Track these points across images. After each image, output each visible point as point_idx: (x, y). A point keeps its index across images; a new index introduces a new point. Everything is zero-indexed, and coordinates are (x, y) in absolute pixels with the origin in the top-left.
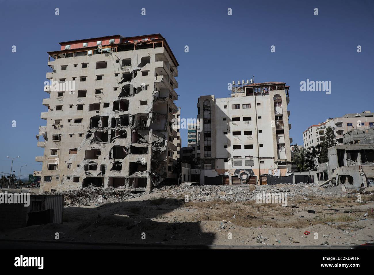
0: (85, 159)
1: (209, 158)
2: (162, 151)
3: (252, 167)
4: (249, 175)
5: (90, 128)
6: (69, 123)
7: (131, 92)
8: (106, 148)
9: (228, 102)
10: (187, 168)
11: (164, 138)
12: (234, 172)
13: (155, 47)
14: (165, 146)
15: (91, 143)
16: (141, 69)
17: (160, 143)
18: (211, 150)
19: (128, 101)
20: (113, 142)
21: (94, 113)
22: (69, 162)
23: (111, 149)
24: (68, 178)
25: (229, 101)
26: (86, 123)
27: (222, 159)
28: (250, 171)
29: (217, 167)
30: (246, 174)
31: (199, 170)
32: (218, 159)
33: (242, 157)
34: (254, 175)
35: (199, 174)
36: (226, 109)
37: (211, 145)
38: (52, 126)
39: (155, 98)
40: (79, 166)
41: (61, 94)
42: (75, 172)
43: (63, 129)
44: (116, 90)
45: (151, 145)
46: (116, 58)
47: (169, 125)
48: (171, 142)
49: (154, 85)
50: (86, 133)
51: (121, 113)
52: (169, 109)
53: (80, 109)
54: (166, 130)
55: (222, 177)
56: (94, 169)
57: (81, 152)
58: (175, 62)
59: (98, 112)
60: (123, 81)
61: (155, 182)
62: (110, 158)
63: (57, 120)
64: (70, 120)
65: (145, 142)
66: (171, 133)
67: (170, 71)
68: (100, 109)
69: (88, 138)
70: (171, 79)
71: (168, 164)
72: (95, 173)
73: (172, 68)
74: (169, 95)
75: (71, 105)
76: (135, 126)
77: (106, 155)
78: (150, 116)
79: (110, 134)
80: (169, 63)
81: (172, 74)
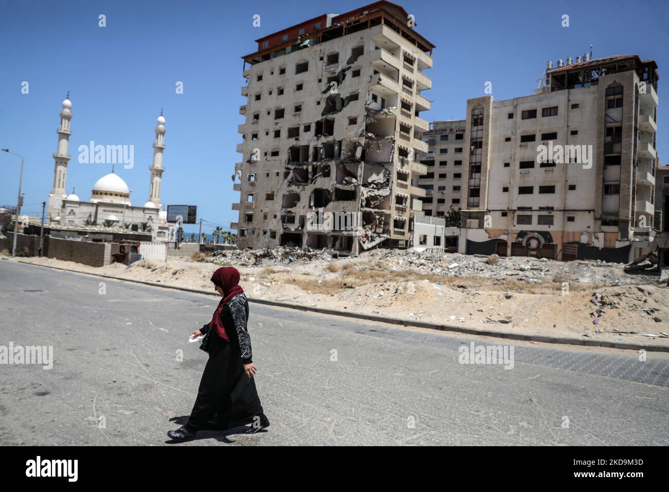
0: (283, 207)
1: (476, 209)
3: (549, 227)
4: (543, 242)
5: (288, 163)
6: (266, 157)
7: (338, 105)
8: (306, 192)
9: (516, 107)
11: (389, 175)
12: (516, 235)
13: (372, 25)
14: (388, 189)
15: (289, 185)
16: (350, 67)
17: (381, 184)
18: (479, 196)
19: (334, 119)
20: (314, 183)
21: (292, 142)
22: (266, 210)
23: (312, 193)
24: (265, 233)
25: (517, 104)
26: (284, 156)
27: (497, 212)
28: (545, 234)
30: (537, 239)
31: (459, 229)
32: (492, 211)
33: (533, 209)
34: (552, 242)
35: (458, 236)
36: (511, 120)
37: (480, 186)
38: (247, 162)
39: (371, 111)
40: (275, 217)
41: (257, 117)
42: (271, 225)
43: (258, 165)
44: (319, 104)
45: (360, 187)
46: (320, 54)
47: (398, 154)
48: (402, 182)
49: (368, 91)
50: (284, 171)
51: (325, 139)
52: (398, 127)
53: (277, 136)
54: (392, 162)
55: (496, 243)
56: (292, 222)
57: (278, 198)
58: (424, 44)
59: (297, 140)
60: (328, 89)
61: (366, 244)
62: (310, 206)
63: (253, 154)
64: (267, 152)
65: (352, 183)
66: (402, 167)
67: (404, 63)
68: (300, 135)
69: (286, 177)
70: (406, 76)
71: (393, 217)
72: (293, 226)
73: (412, 56)
74: (399, 103)
75: (268, 132)
76: (341, 157)
77: (305, 202)
78: (362, 141)
79: (310, 171)
80: (402, 48)
81: (410, 66)
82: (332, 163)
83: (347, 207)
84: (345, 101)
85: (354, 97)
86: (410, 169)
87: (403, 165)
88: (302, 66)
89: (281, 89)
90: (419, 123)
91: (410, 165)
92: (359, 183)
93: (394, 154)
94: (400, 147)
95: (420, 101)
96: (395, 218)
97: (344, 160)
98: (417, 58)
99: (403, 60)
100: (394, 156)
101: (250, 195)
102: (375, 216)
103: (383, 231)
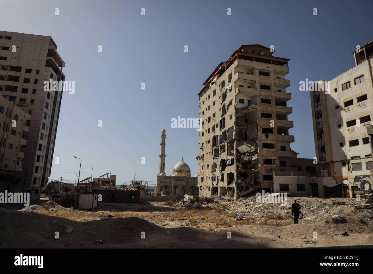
0: (212, 172)
1: (325, 162)
2: (254, 161)
5: (213, 147)
6: (206, 145)
7: (226, 109)
8: (218, 162)
9: (337, 83)
10: (297, 177)
11: (257, 146)
12: (353, 180)
13: (234, 61)
14: (257, 155)
15: (213, 159)
17: (253, 152)
18: (325, 152)
19: (225, 118)
20: (221, 157)
21: (213, 134)
22: (207, 176)
24: (207, 188)
25: (338, 81)
26: (211, 143)
27: (339, 162)
29: (336, 173)
31: (317, 178)
32: (335, 162)
33: (361, 157)
35: (317, 183)
36: (337, 93)
37: (324, 145)
38: (201, 148)
39: (239, 109)
40: (210, 177)
41: (203, 124)
42: (209, 183)
43: (204, 150)
44: (220, 111)
45: (235, 156)
46: (219, 84)
47: (262, 132)
48: (268, 149)
49: (236, 98)
50: (211, 151)
51: (223, 130)
52: (260, 115)
53: (209, 132)
54: (257, 138)
55: (343, 188)
56: (215, 180)
57: (210, 167)
58: (279, 60)
59: (215, 133)
60: (223, 102)
61: (242, 192)
62: (220, 171)
63: (203, 144)
64: (206, 142)
65: (233, 154)
66: (268, 140)
67: (259, 76)
68: (215, 130)
69: (212, 155)
70: (263, 83)
71: (263, 173)
72: (215, 183)
73: (266, 70)
74: (258, 100)
75: (206, 131)
76: (229, 139)
77: (218, 168)
78: (234, 128)
79: (219, 149)
80: (256, 68)
81: (266, 76)
82: (226, 144)
83: (232, 169)
84: (228, 106)
85: (231, 103)
86: (275, 140)
87: (268, 138)
88: (215, 93)
89: (209, 107)
90: (280, 109)
91: (276, 137)
92: (235, 154)
93: (258, 132)
94: (263, 127)
95: (279, 95)
96: (264, 174)
97: (231, 141)
98: (272, 70)
99: (259, 74)
100: (258, 134)
101: (203, 166)
102: (248, 173)
103: (254, 183)
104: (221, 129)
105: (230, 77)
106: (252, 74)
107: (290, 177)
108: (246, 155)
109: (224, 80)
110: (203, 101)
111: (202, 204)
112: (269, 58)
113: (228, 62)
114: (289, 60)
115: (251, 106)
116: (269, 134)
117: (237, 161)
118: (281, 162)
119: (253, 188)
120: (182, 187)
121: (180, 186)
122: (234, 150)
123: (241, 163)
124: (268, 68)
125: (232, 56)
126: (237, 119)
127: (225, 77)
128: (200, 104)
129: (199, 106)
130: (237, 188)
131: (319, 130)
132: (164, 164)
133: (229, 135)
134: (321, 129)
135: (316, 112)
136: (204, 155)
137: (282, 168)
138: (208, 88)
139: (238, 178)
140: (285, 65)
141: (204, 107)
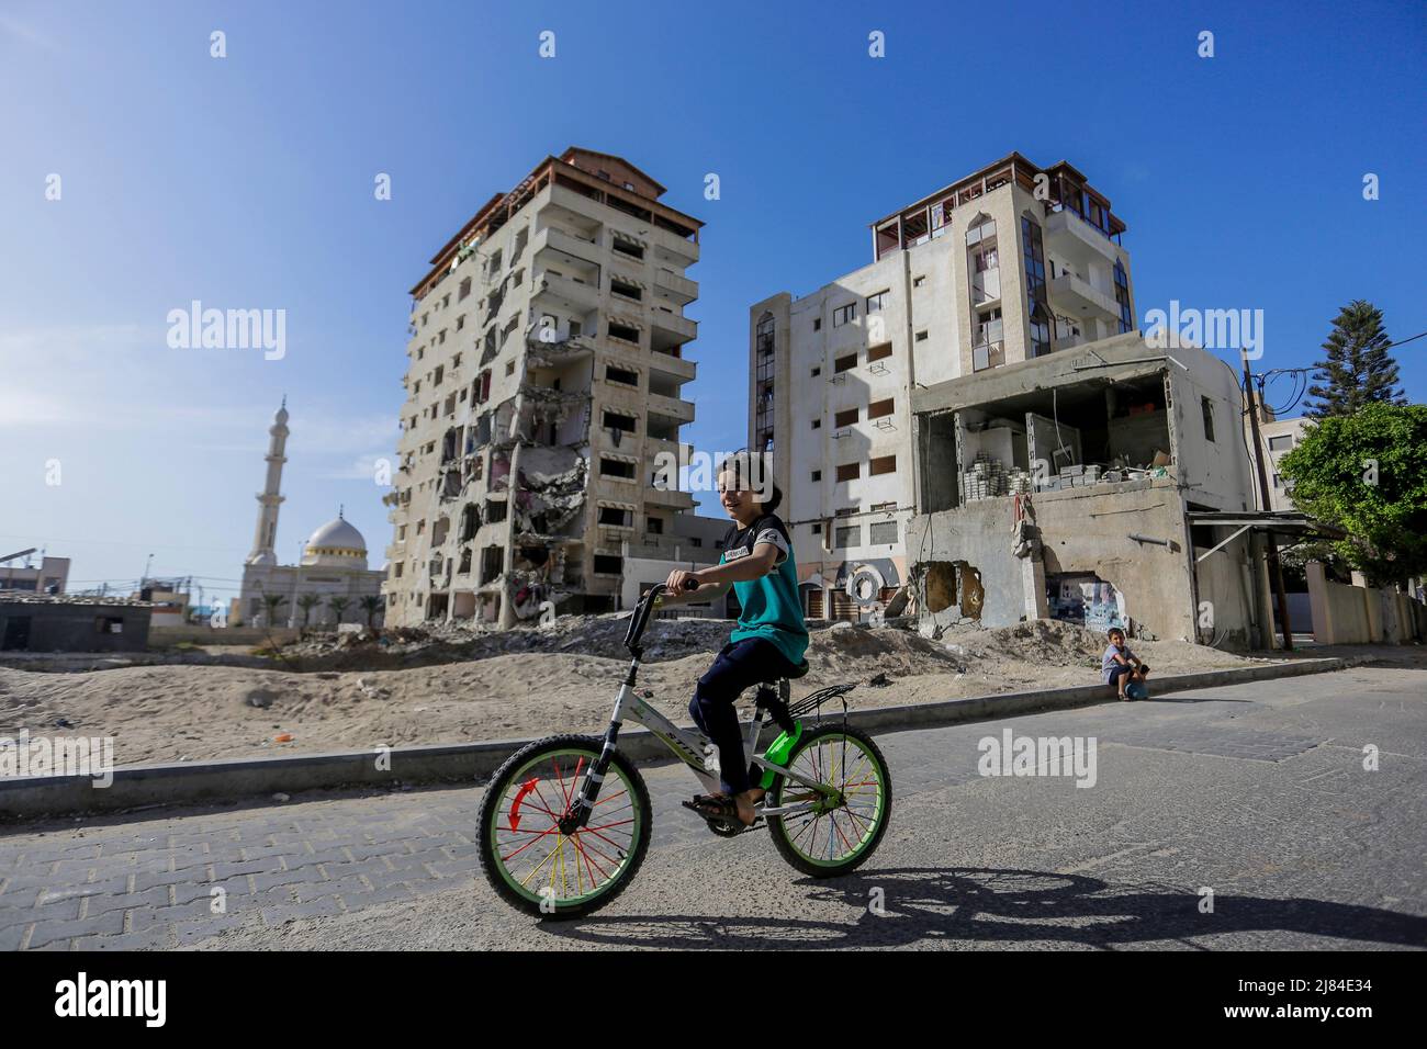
0: (433, 546)
2: (571, 510)
3: (891, 548)
4: (881, 584)
5: (443, 464)
6: (421, 457)
7: (497, 342)
9: (823, 305)
10: (691, 564)
12: (836, 573)
13: (541, 189)
14: (581, 493)
15: (441, 504)
16: (513, 272)
19: (491, 370)
20: (466, 495)
21: (448, 423)
22: (415, 554)
23: (463, 513)
24: (412, 596)
27: (805, 525)
28: (885, 565)
30: (869, 577)
32: (797, 523)
33: (862, 511)
34: (898, 582)
36: (819, 333)
38: (402, 469)
39: (537, 346)
40: (424, 564)
41: (417, 389)
42: (419, 582)
43: (414, 472)
44: (477, 347)
45: (512, 492)
46: (484, 259)
47: (602, 425)
48: (616, 478)
49: (531, 309)
50: (437, 477)
51: (480, 410)
52: (600, 372)
53: (434, 415)
54: (587, 441)
55: (807, 594)
56: (440, 572)
57: (428, 529)
58: (673, 218)
59: (453, 418)
60: (489, 319)
61: (524, 607)
62: (459, 540)
63: (410, 454)
64: (422, 448)
65: (507, 486)
66: (616, 449)
67: (613, 252)
68: (456, 408)
69: (438, 488)
70: (620, 276)
71: (592, 550)
72: (440, 581)
73: (636, 240)
74: (602, 327)
75: (426, 411)
76: (498, 440)
77: (456, 531)
78: (518, 403)
79: (463, 472)
80: (607, 225)
81: (632, 258)
82: (485, 453)
83: (498, 534)
84: (505, 334)
85: (514, 324)
86: (640, 453)
87: (618, 446)
88: (466, 288)
89: (442, 334)
90: (662, 363)
91: (642, 445)
92: (511, 484)
93: (589, 423)
94: (608, 410)
95: (665, 322)
96: (596, 551)
97: (504, 444)
98: (651, 243)
99: (611, 247)
100: (591, 428)
101: (403, 528)
102: (549, 549)
103: (564, 580)
104: (474, 405)
105: (523, 238)
106: (593, 242)
107: (673, 563)
108: (548, 491)
109: (500, 251)
110: (424, 313)
111: (388, 645)
112: (647, 206)
113: (521, 192)
114: (701, 224)
115: (578, 340)
116: (624, 432)
117: (517, 507)
118: (651, 521)
119: (561, 595)
120: (330, 602)
121: (327, 599)
122: (508, 474)
123: (530, 516)
124: (641, 233)
125: (536, 174)
126: (530, 374)
127: (505, 239)
128: (413, 323)
129: (410, 331)
130: (509, 593)
131: (763, 432)
132: (273, 527)
133: (500, 426)
134: (770, 430)
135: (758, 382)
136: (409, 490)
137: (652, 537)
138: (447, 272)
139: (516, 563)
140: (691, 238)
141: (426, 334)
